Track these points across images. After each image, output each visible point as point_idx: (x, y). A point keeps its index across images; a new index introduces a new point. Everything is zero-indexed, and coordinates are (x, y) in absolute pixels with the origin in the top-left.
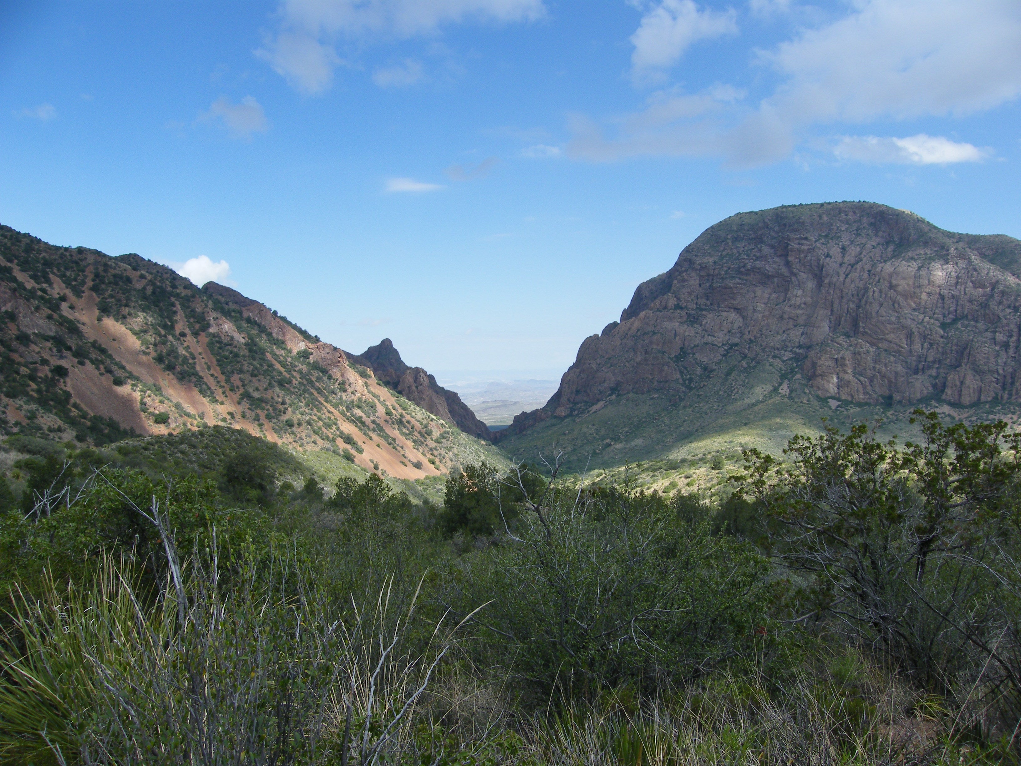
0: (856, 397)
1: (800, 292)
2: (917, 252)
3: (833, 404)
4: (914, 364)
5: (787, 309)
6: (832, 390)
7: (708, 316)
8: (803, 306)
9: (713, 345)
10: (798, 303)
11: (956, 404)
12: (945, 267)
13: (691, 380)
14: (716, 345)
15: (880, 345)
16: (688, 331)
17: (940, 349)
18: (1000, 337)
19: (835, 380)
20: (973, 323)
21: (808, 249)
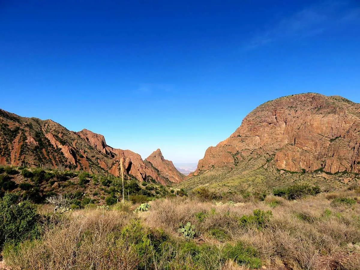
0: (292, 169)
1: (279, 129)
2: (324, 111)
3: (282, 172)
4: (317, 156)
5: (274, 135)
6: (283, 167)
7: (248, 139)
8: (280, 134)
9: (248, 149)
10: (278, 133)
11: (329, 173)
12: (334, 116)
13: (238, 162)
14: (249, 150)
15: (304, 148)
16: (241, 144)
17: (327, 150)
18: (352, 144)
19: (285, 162)
20: (343, 139)
21: (283, 112)
